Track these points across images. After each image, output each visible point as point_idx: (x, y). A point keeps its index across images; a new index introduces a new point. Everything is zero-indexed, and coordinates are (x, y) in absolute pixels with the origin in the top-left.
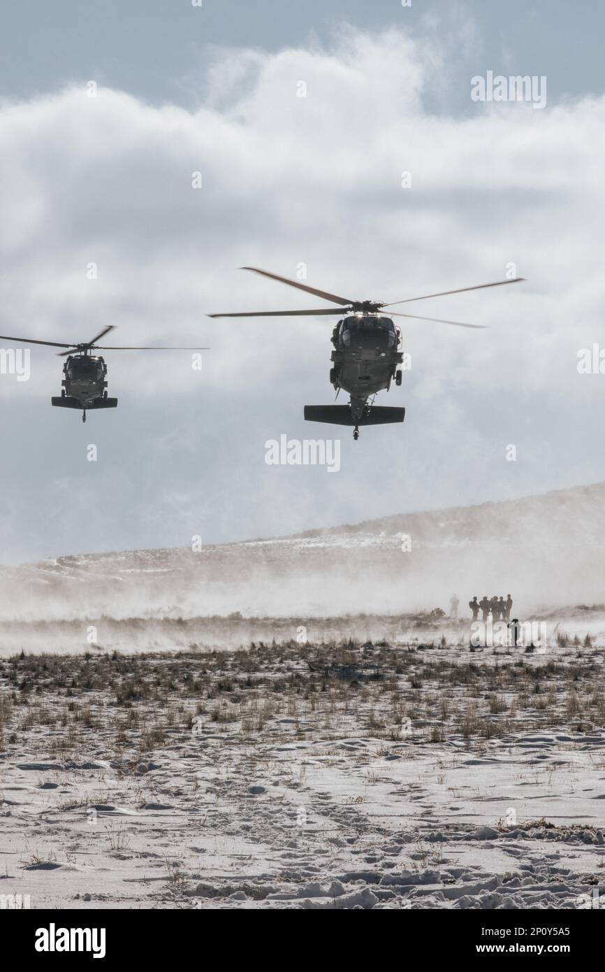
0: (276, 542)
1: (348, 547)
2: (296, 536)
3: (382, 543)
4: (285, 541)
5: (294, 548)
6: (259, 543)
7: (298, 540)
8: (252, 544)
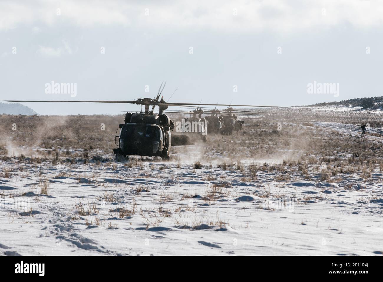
0: (304, 107)
1: (336, 111)
2: (313, 106)
3: (350, 110)
4: (308, 107)
5: (313, 110)
6: (297, 107)
7: (314, 107)
8: (295, 108)
